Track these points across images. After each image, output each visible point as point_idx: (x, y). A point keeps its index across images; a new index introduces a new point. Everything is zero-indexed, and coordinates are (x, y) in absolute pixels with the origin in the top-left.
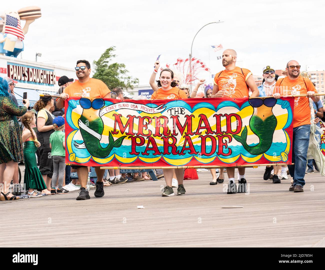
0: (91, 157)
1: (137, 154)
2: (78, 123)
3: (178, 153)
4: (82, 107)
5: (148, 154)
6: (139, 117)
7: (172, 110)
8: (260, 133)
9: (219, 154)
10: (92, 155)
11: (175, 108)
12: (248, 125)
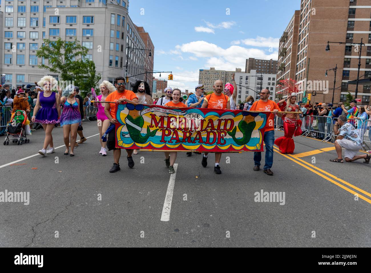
0: (134, 143)
1: (165, 142)
2: (125, 120)
3: (192, 142)
4: (128, 109)
5: (172, 142)
6: (168, 117)
7: (191, 115)
8: (244, 131)
9: (217, 143)
10: (135, 142)
11: (193, 113)
12: (237, 126)
